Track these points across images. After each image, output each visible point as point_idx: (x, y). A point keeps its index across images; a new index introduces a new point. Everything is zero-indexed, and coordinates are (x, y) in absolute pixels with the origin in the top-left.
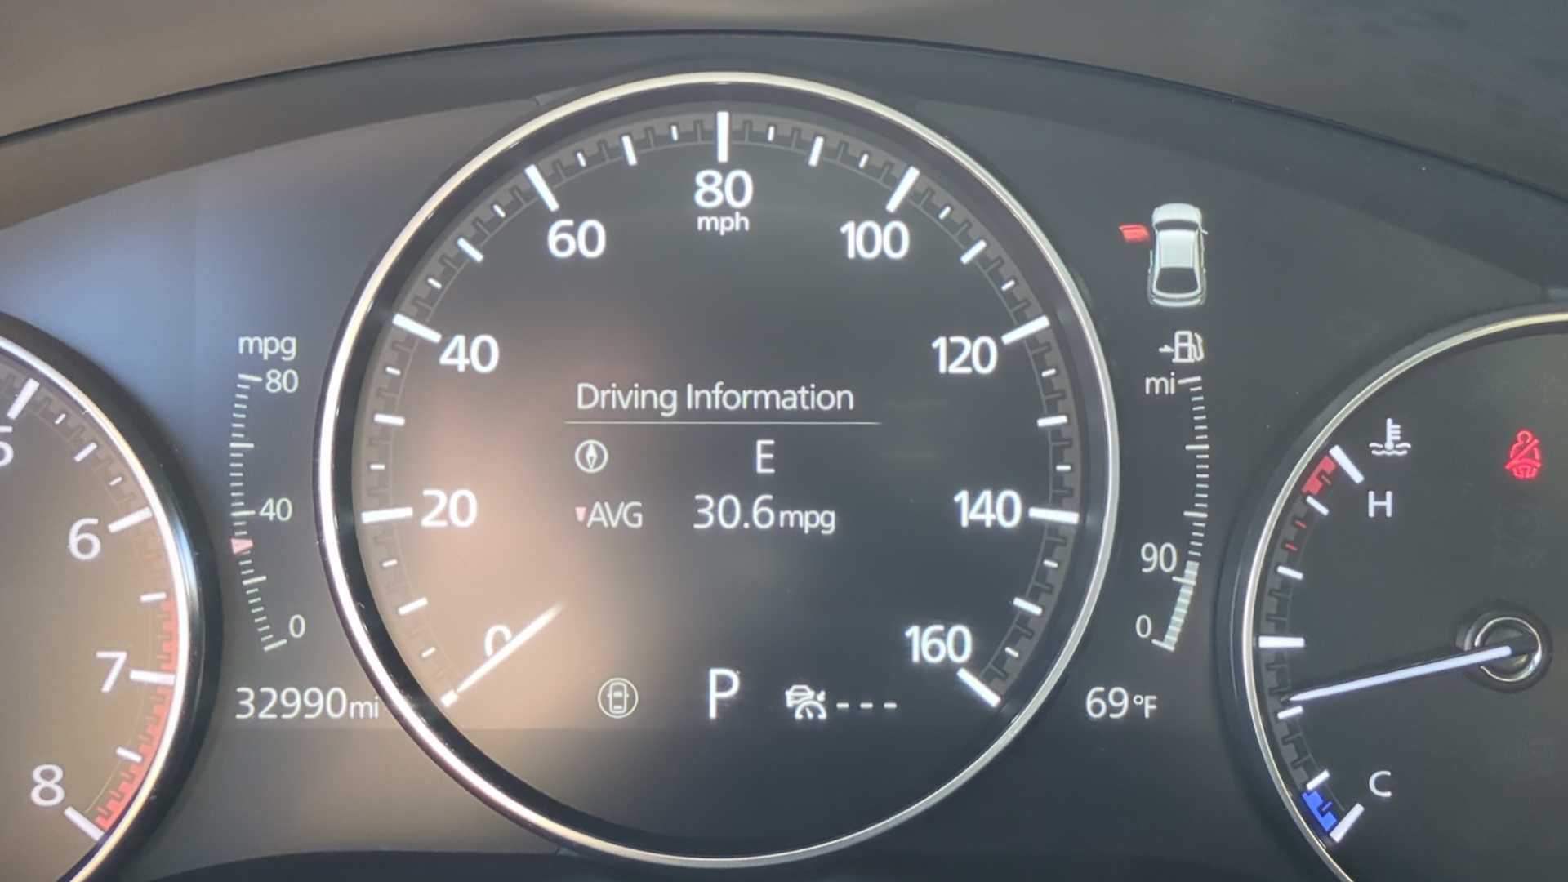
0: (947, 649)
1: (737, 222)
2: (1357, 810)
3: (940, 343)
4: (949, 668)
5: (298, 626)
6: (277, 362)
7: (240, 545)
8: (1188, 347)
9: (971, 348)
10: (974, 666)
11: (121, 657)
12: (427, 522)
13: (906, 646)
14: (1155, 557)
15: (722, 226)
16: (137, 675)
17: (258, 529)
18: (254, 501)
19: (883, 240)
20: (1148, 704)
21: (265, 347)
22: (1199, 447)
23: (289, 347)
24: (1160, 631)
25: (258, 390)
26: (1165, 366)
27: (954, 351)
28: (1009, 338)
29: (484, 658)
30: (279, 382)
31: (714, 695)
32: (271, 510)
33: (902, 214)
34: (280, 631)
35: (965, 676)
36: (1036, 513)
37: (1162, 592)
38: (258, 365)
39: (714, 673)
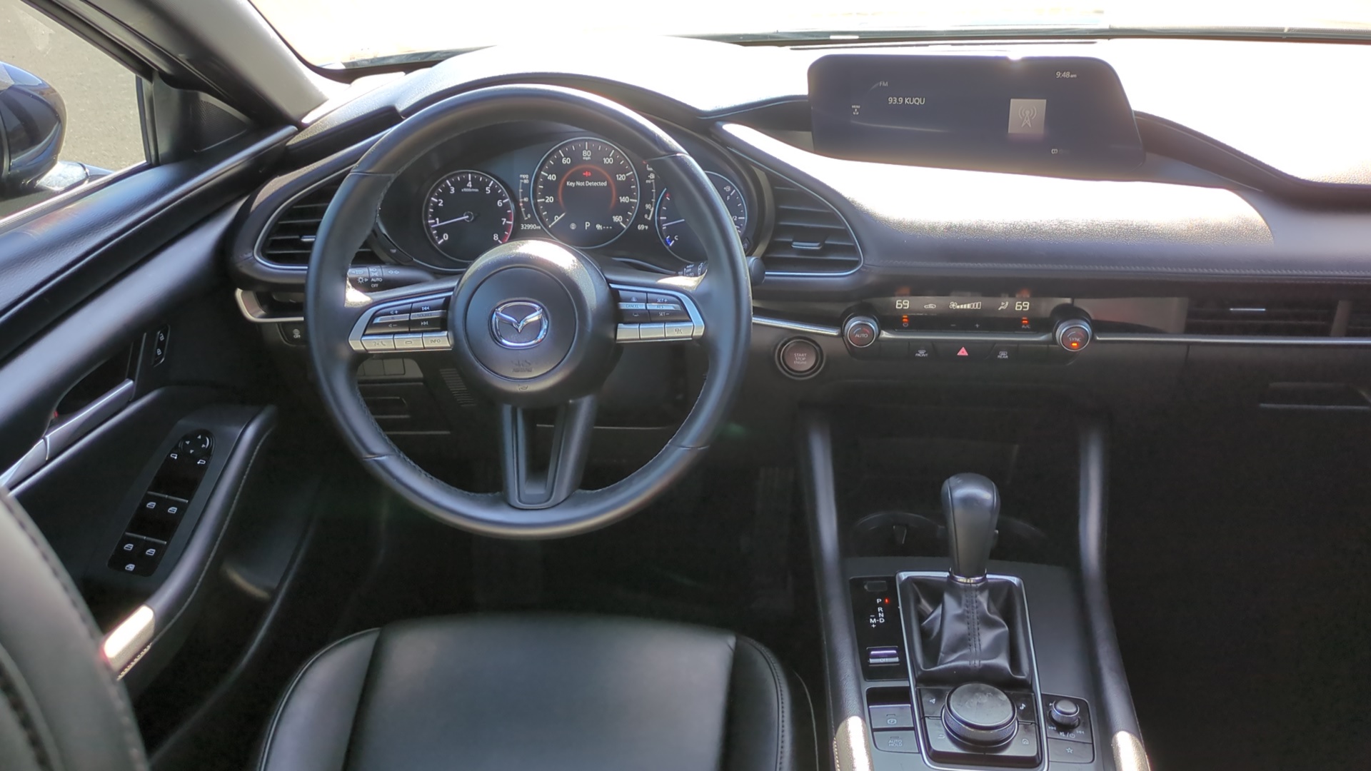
0: (619, 219)
1: (589, 158)
2: (673, 242)
3: (617, 176)
4: (619, 222)
5: (529, 216)
6: (525, 179)
7: (521, 204)
8: (652, 176)
9: (622, 176)
10: (622, 222)
11: (505, 220)
12: (547, 201)
13: (613, 219)
14: (648, 206)
15: (587, 159)
16: (508, 222)
17: (523, 202)
18: (523, 198)
19: (609, 160)
20: (647, 227)
21: (524, 176)
22: (654, 191)
23: (527, 176)
24: (648, 217)
25: (523, 183)
26: (649, 179)
27: (619, 177)
28: (627, 175)
29: (554, 221)
30: (526, 181)
31: (586, 226)
32: (526, 199)
33: (612, 157)
34: (527, 216)
35: (621, 223)
36: (631, 200)
37: (648, 212)
38: (523, 179)
39: (586, 223)
